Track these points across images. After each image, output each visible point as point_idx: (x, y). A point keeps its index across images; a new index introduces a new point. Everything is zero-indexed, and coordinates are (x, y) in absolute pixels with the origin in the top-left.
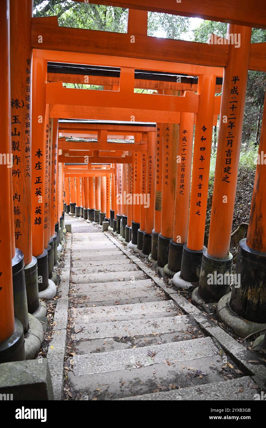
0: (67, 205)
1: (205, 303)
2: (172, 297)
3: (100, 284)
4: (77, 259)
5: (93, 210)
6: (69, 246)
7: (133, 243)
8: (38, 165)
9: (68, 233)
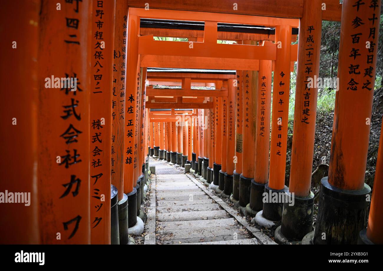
0: (151, 148)
1: (289, 241)
2: (255, 236)
3: (185, 223)
4: (162, 198)
5: (175, 153)
6: (153, 186)
7: (214, 184)
8: (130, 109)
9: (152, 174)
